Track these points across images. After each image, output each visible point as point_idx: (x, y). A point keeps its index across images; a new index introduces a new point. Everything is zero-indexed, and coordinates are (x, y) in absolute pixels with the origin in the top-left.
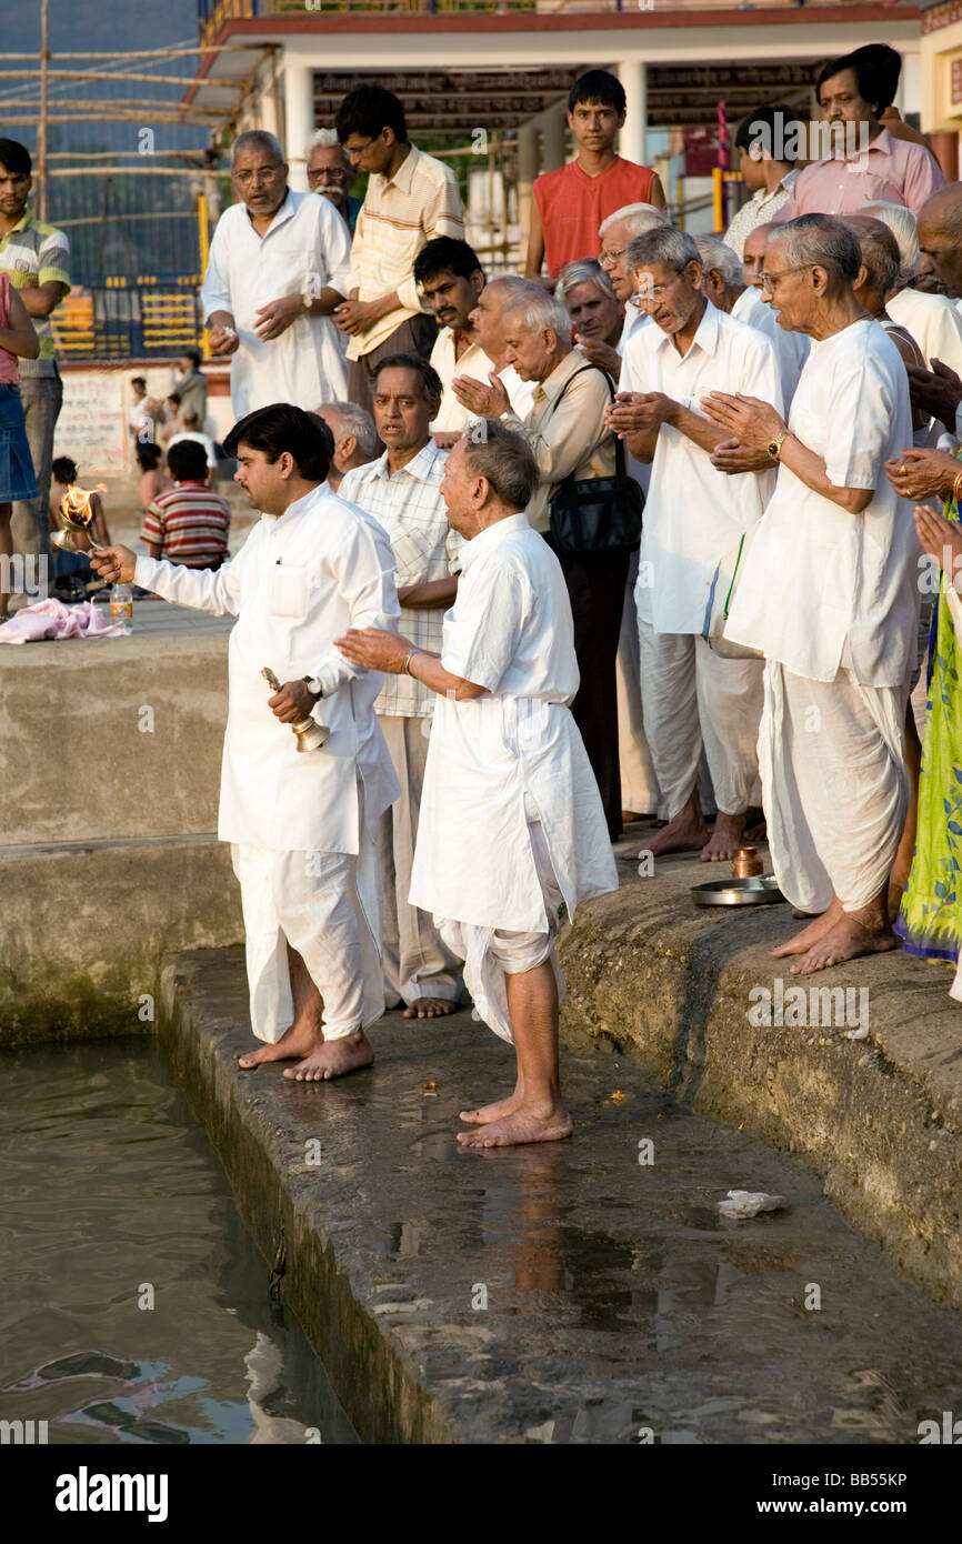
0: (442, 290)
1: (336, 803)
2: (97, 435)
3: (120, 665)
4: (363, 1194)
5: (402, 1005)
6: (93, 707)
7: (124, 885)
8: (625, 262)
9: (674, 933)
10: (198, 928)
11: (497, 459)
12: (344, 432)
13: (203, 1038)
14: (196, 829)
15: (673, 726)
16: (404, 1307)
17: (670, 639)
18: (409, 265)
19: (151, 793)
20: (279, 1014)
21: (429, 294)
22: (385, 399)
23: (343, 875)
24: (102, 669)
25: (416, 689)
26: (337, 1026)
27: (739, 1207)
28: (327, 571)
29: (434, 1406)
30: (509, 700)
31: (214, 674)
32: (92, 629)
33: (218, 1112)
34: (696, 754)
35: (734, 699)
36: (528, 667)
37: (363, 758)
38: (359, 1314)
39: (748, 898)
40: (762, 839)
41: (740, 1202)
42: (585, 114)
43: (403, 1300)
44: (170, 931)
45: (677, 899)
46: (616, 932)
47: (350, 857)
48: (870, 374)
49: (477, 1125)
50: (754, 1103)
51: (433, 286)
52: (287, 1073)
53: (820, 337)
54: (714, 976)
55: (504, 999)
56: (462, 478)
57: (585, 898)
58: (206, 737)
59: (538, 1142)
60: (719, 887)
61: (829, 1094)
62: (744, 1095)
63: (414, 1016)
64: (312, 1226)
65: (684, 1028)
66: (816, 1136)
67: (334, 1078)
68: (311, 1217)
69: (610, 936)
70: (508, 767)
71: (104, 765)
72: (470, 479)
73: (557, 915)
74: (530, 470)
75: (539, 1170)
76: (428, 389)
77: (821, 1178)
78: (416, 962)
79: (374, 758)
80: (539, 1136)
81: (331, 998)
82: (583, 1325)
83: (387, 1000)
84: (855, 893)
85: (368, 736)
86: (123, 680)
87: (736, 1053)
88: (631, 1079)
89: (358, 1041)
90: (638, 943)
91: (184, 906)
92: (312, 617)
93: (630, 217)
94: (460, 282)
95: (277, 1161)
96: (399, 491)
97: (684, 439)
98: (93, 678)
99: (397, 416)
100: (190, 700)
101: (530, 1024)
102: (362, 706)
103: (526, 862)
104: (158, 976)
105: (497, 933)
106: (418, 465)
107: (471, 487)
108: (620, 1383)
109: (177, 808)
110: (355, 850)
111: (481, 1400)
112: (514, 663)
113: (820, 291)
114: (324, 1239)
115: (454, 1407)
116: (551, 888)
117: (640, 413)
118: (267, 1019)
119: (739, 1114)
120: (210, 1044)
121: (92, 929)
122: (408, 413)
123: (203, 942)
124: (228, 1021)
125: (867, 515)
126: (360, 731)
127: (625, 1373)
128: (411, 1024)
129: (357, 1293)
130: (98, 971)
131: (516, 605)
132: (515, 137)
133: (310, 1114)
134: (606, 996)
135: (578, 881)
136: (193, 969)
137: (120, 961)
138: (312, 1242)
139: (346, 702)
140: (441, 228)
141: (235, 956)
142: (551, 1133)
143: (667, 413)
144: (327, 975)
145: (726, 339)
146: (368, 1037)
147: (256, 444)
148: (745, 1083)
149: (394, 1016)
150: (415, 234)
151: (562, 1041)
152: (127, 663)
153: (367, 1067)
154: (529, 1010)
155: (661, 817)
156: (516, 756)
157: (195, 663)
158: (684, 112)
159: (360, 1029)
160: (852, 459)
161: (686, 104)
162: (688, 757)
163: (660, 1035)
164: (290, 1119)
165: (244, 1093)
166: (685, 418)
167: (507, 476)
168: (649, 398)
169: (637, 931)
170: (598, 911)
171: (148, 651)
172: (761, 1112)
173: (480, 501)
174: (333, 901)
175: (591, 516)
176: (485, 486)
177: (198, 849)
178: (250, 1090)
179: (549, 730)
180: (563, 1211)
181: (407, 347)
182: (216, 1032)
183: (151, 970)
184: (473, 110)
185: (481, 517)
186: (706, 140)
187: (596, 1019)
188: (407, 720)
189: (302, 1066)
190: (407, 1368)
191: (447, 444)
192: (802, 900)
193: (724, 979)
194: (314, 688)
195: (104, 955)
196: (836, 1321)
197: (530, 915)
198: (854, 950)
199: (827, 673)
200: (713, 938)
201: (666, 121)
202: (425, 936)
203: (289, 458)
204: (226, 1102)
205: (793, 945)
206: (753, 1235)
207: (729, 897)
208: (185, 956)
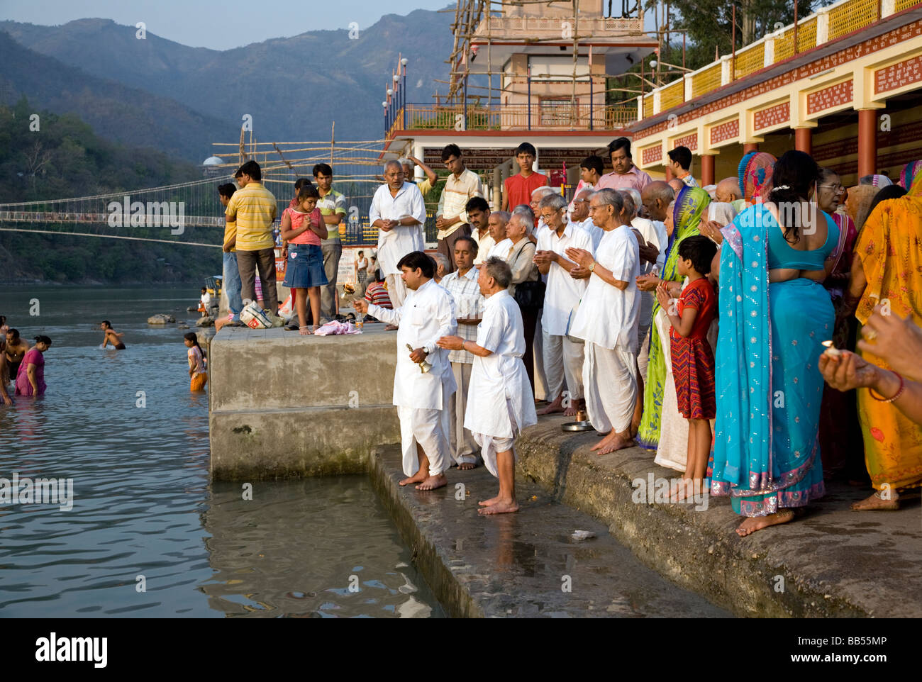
0: (475, 215)
1: (434, 393)
2: (346, 270)
3: (359, 344)
4: (445, 529)
5: (457, 465)
6: (348, 358)
7: (358, 421)
8: (539, 205)
9: (555, 440)
10: (384, 437)
11: (497, 271)
12: (441, 262)
13: (386, 474)
14: (384, 402)
15: (554, 368)
16: (461, 568)
17: (554, 337)
18: (464, 207)
19: (368, 390)
20: (413, 467)
21: (471, 216)
22: (459, 251)
23: (436, 417)
24: (352, 345)
25: (466, 354)
26: (434, 471)
27: (579, 535)
28: (430, 311)
29: (473, 602)
30: (500, 356)
31: (393, 348)
32: (349, 331)
33: (392, 501)
34: (562, 378)
35: (576, 359)
36: (506, 344)
37: (444, 376)
38: (445, 570)
39: (581, 428)
40: (585, 408)
41: (579, 534)
42: (522, 157)
43: (461, 565)
44: (374, 438)
45: (556, 428)
46: (534, 440)
47: (439, 411)
48: (630, 244)
49: (485, 506)
50: (584, 500)
51: (472, 214)
52: (417, 487)
53: (608, 230)
54: (570, 456)
55: (495, 462)
56: (485, 277)
57: (525, 426)
58: (389, 370)
59: (507, 513)
60: (571, 424)
61: (611, 497)
62: (580, 497)
63: (461, 469)
64: (427, 540)
65: (558, 474)
66: (606, 512)
67: (433, 489)
68: (427, 537)
69: (532, 441)
70: (501, 379)
71: (352, 379)
72: (488, 277)
73: (515, 432)
74: (509, 275)
75: (507, 522)
76: (474, 247)
77: (608, 526)
78: (462, 450)
79: (448, 376)
80: (507, 511)
81: (432, 461)
82: (525, 575)
83: (451, 463)
84: (619, 426)
85: (445, 368)
86: (359, 349)
87: (577, 483)
88: (540, 492)
89: (442, 477)
90: (542, 444)
91: (379, 429)
92: (426, 325)
93: (543, 190)
94: (482, 213)
95: (414, 517)
96: (462, 284)
97: (560, 267)
98: (349, 348)
99: (462, 257)
100: (383, 357)
101: (505, 471)
102: (444, 357)
103: (505, 413)
104: (370, 454)
105: (494, 438)
106: (469, 274)
107: (488, 280)
108: (540, 595)
109: (377, 394)
110: (441, 408)
111: (490, 600)
112: (502, 342)
113: (610, 214)
114: (432, 545)
115: (480, 602)
116: (514, 423)
117: (545, 257)
118: (408, 468)
119: (578, 505)
120: (389, 477)
121: (347, 437)
122: (466, 257)
123: (385, 442)
124: (395, 469)
125: (626, 292)
126: (443, 366)
127: (541, 592)
128: (460, 472)
129: (444, 563)
130: (348, 451)
131: (503, 322)
132: (492, 172)
133: (425, 501)
134: (530, 462)
135: (523, 420)
136: (382, 451)
137: (356, 448)
138: (427, 545)
139: (438, 357)
140: (476, 194)
141: (398, 447)
142: (511, 509)
143: (554, 258)
144: (431, 452)
145: (575, 232)
146: (446, 474)
147: (408, 265)
148: (581, 493)
149: (454, 469)
150: (466, 197)
151: (516, 478)
152: (362, 343)
153: (445, 486)
154: (505, 466)
155: (549, 400)
156: (503, 375)
157: (385, 343)
158: (551, 165)
159: (443, 472)
160: (624, 271)
161: (552, 162)
162: (559, 379)
163: (549, 476)
164: (418, 503)
165: (402, 494)
166: (560, 260)
167: (501, 277)
168: (548, 252)
169: (542, 439)
170: (528, 433)
171: (369, 339)
172: (586, 503)
173: (491, 285)
174: (434, 426)
175: (529, 294)
176: (493, 280)
177: (384, 409)
178: (404, 492)
179: (515, 366)
180: (516, 536)
181: (462, 233)
182: (391, 473)
183: (367, 452)
184: (478, 162)
185: (492, 291)
186: (558, 175)
187: (526, 471)
188: (462, 364)
189: (422, 485)
190: (463, 588)
191: (479, 267)
192: (600, 428)
193: (573, 456)
194: (426, 351)
195: (350, 446)
196: (615, 575)
197: (506, 432)
198: (621, 446)
199: (612, 347)
200: (570, 442)
201: (545, 168)
202: (466, 441)
203: (420, 269)
204: (395, 497)
205: (599, 445)
206: (583, 546)
207: (575, 428)
208: (379, 447)
